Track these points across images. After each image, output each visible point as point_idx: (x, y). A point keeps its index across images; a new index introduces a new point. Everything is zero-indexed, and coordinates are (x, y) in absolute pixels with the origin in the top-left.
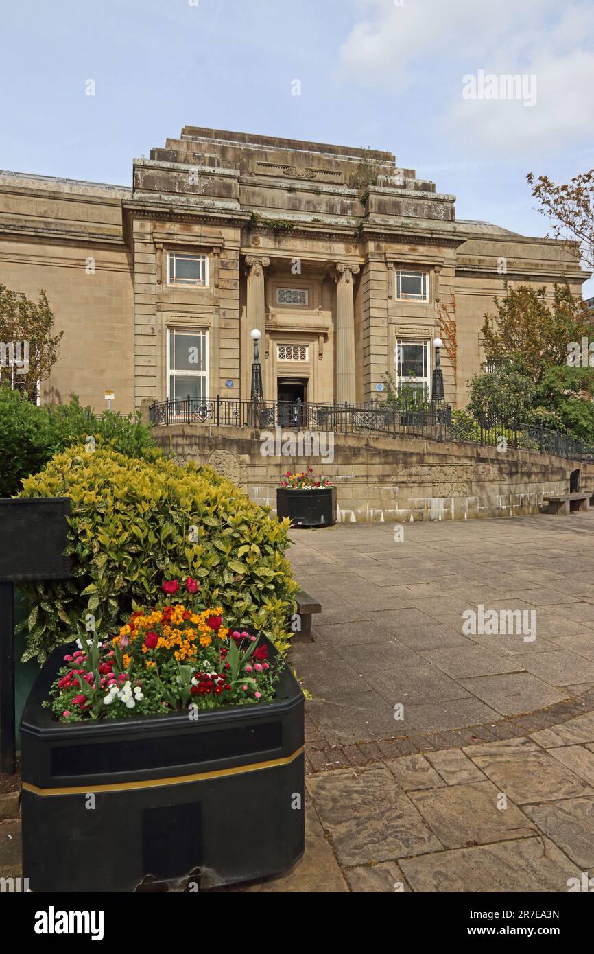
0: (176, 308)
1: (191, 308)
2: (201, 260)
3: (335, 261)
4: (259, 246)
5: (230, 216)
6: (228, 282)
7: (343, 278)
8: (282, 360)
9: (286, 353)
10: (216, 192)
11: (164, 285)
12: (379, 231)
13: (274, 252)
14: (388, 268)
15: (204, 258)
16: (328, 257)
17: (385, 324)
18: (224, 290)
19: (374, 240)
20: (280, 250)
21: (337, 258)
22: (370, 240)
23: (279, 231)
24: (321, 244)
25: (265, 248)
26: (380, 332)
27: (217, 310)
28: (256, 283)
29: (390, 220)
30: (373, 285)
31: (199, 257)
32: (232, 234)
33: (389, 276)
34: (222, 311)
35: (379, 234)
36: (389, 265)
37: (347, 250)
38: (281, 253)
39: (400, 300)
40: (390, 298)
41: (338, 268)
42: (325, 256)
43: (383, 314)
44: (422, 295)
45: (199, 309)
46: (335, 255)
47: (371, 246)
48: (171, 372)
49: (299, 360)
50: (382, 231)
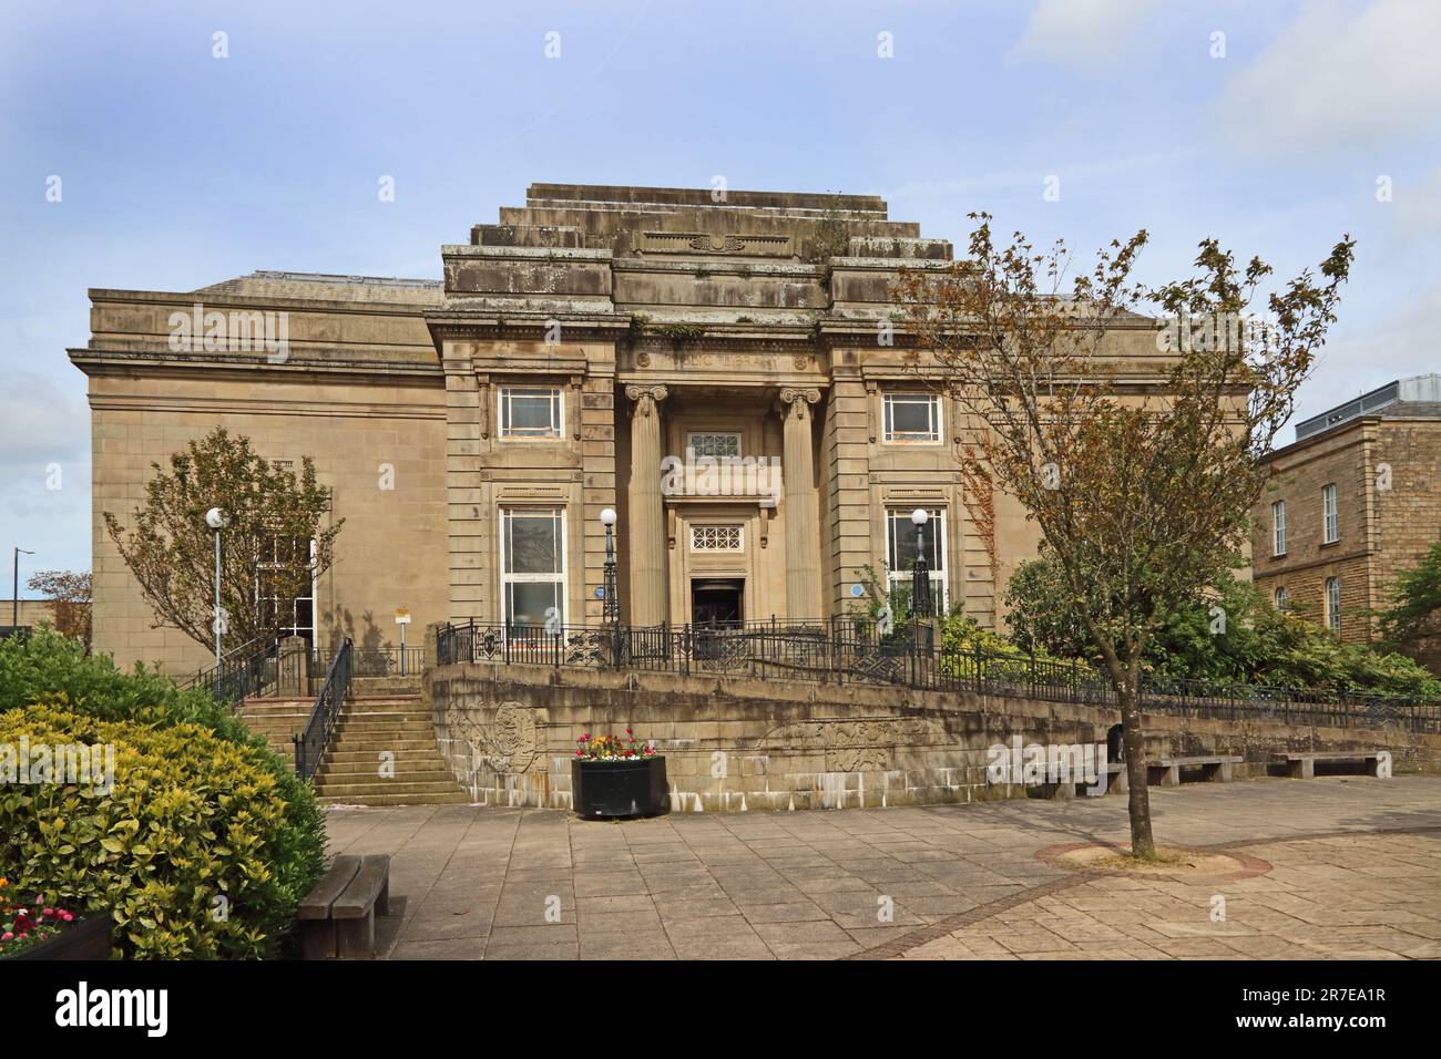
0: (512, 475)
1: (536, 475)
2: (552, 397)
3: (779, 385)
4: (649, 368)
5: (595, 325)
6: (596, 429)
7: (793, 412)
8: (700, 551)
9: (705, 539)
10: (575, 287)
11: (493, 440)
12: (848, 331)
13: (674, 376)
14: (868, 392)
15: (557, 393)
16: (767, 379)
17: (865, 485)
18: (590, 443)
19: (841, 346)
20: (683, 372)
21: (781, 378)
22: (835, 346)
23: (682, 341)
24: (753, 358)
25: (659, 371)
26: (856, 498)
27: (578, 476)
28: (645, 428)
29: (869, 311)
30: (842, 420)
31: (549, 393)
32: (601, 353)
33: (870, 403)
34: (587, 477)
35: (850, 335)
36: (869, 386)
37: (799, 366)
38: (686, 376)
39: (892, 443)
40: (873, 440)
41: (783, 396)
42: (760, 378)
43: (861, 468)
44: (931, 433)
45: (548, 475)
46: (778, 374)
47: (838, 356)
48: (508, 578)
49: (729, 549)
50: (855, 331)
